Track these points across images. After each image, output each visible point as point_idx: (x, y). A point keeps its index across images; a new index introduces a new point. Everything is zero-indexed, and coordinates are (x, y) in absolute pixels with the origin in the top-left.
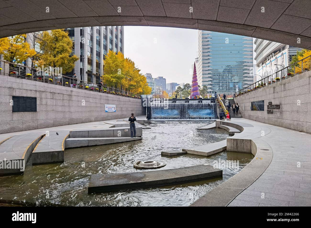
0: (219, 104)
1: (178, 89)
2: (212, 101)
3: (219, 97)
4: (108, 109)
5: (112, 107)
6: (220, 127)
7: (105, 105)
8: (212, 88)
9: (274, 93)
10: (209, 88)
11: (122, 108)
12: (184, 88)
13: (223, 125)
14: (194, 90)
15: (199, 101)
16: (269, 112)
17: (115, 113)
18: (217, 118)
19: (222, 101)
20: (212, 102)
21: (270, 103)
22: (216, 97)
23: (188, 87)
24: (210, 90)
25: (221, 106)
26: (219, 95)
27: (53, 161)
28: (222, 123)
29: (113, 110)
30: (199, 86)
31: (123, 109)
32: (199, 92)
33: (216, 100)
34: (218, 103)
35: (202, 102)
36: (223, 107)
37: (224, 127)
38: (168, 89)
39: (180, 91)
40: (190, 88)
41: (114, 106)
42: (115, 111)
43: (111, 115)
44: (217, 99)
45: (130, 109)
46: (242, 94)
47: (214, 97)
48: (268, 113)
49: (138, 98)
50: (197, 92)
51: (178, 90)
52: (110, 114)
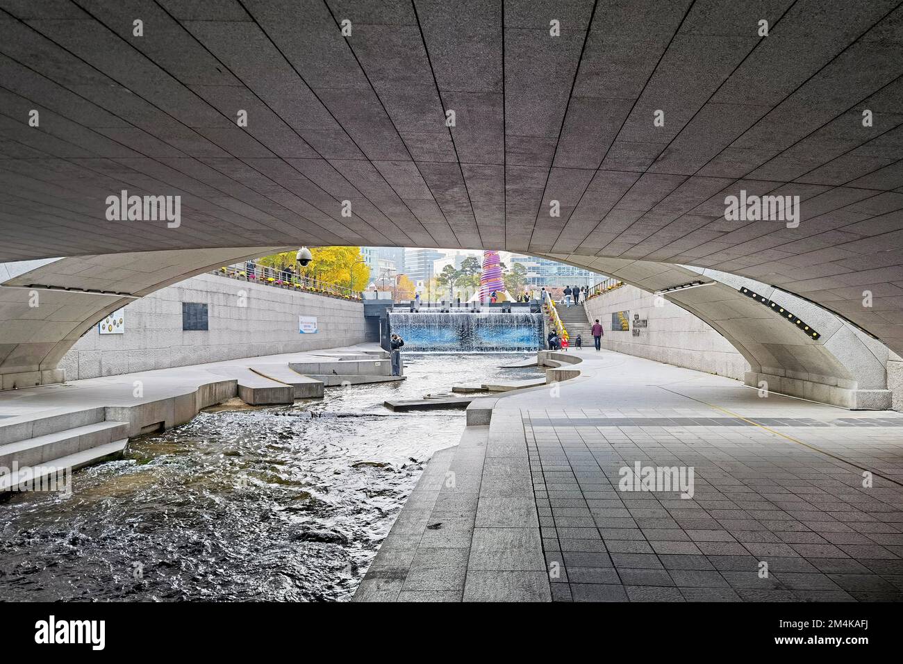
0: (548, 315)
1: (445, 273)
2: (535, 308)
3: (550, 300)
4: (305, 326)
5: (311, 323)
6: (547, 364)
7: (300, 317)
8: (538, 268)
9: (641, 298)
10: (529, 268)
11: (327, 324)
12: (462, 271)
13: (552, 359)
14: (487, 278)
15: (504, 307)
16: (636, 333)
17: (315, 335)
18: (545, 348)
19: (555, 309)
20: (533, 311)
21: (637, 316)
22: (544, 299)
23: (472, 268)
24: (534, 275)
25: (552, 320)
26: (550, 294)
27: (310, 396)
28: (550, 356)
29: (313, 329)
30: (502, 265)
31: (330, 328)
32: (502, 280)
33: (544, 306)
34: (547, 313)
35: (509, 311)
36: (557, 324)
37: (554, 362)
38: (409, 268)
39: (449, 278)
40: (478, 270)
41: (314, 319)
42: (316, 332)
43: (308, 341)
44: (546, 304)
45: (342, 327)
46: (599, 294)
47: (538, 298)
48: (634, 335)
49: (357, 300)
50: (497, 281)
51: (446, 275)
52: (308, 337)
